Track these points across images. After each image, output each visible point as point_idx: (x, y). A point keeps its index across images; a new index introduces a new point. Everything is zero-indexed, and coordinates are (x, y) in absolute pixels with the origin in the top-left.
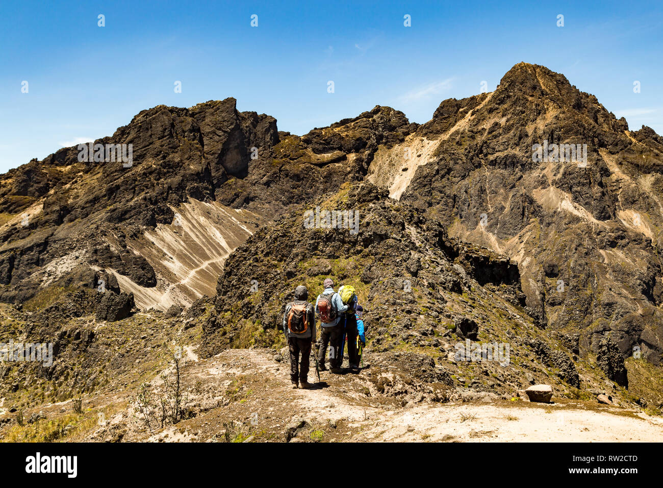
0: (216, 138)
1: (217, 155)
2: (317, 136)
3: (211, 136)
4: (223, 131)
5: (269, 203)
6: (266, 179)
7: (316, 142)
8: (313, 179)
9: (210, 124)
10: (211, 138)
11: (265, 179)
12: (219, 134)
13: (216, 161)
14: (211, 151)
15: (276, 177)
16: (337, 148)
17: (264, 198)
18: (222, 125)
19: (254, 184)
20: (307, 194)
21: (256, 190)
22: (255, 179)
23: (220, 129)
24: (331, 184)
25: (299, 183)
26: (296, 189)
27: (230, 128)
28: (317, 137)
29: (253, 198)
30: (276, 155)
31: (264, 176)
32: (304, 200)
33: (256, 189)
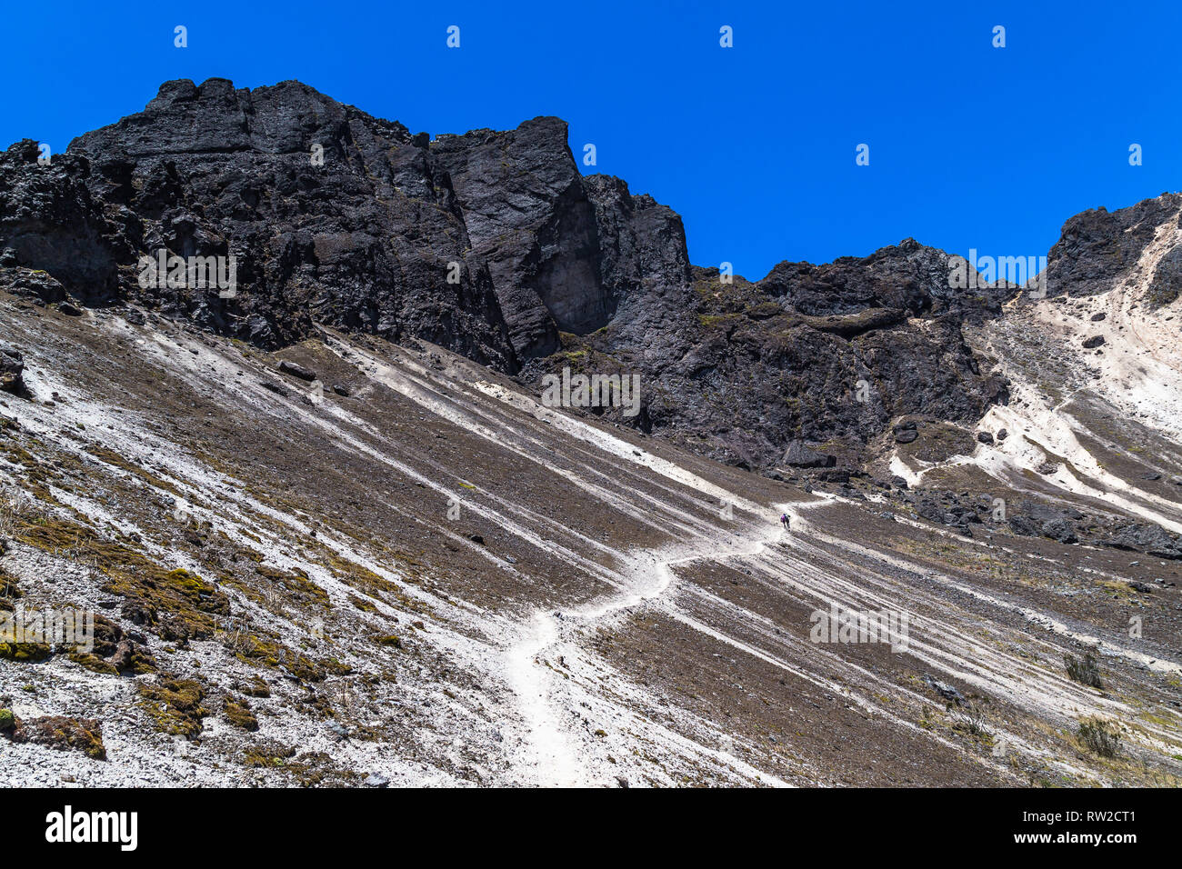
0: (512, 216)
1: (516, 261)
2: (801, 272)
3: (492, 210)
4: (533, 194)
5: (723, 431)
6: (693, 360)
7: (803, 286)
8: (839, 368)
9: (485, 177)
10: (490, 216)
11: (690, 360)
12: (520, 205)
13: (517, 277)
14: (495, 250)
15: (723, 357)
16: (867, 301)
17: (700, 418)
18: (527, 178)
19: (657, 374)
20: (835, 410)
21: (666, 392)
22: (655, 360)
23: (521, 190)
24: (897, 382)
25: (803, 378)
26: (795, 395)
27: (556, 185)
28: (801, 276)
29: (660, 414)
30: (705, 304)
31: (685, 350)
32: (832, 428)
33: (667, 388)
